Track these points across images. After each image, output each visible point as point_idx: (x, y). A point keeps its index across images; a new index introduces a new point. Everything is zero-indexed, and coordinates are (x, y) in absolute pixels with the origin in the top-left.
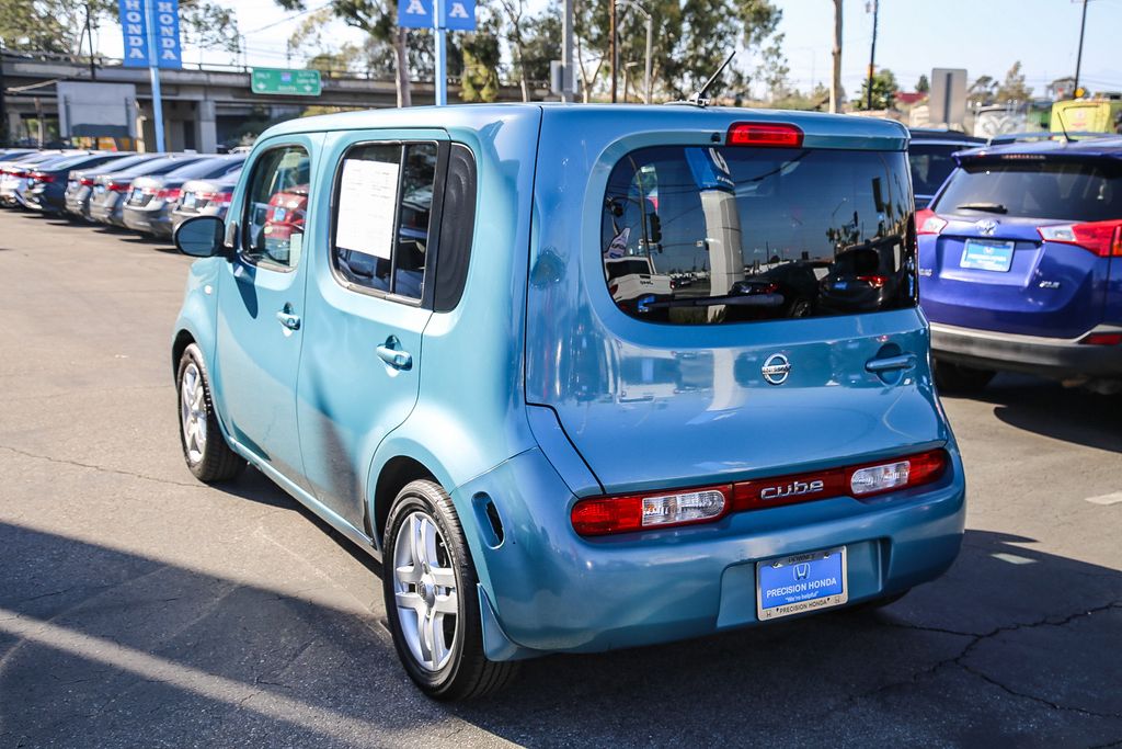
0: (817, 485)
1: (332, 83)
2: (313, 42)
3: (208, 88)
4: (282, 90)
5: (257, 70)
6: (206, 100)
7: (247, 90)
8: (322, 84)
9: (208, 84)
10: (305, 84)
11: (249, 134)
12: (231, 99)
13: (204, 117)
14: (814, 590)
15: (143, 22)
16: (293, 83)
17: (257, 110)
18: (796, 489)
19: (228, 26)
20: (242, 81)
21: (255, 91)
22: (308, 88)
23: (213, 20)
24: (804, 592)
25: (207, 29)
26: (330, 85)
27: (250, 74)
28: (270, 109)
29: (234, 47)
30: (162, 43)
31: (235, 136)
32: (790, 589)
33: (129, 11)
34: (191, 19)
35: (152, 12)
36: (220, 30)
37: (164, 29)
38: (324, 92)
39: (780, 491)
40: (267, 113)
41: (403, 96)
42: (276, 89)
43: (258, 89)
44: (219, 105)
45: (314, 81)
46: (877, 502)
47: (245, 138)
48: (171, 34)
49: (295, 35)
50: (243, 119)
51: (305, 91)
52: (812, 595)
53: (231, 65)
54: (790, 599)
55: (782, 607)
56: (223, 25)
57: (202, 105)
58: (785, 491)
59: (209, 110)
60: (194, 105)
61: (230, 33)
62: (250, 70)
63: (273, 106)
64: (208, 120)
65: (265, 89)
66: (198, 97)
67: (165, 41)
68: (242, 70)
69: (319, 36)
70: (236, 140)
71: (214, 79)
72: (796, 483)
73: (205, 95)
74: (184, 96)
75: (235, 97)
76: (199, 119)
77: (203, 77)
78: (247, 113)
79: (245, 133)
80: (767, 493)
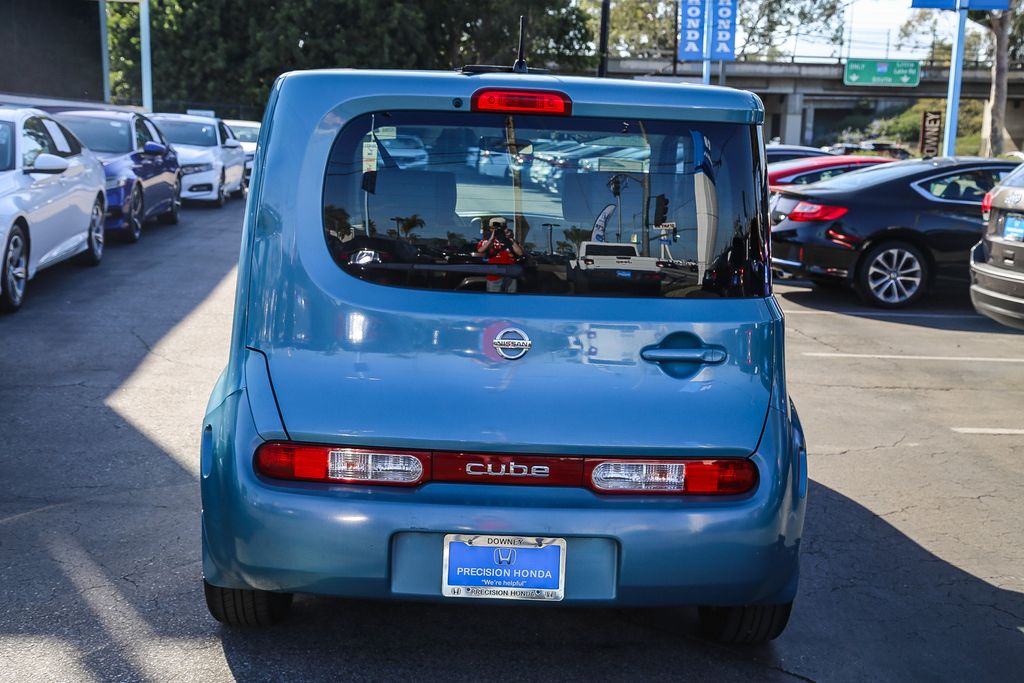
0: (541, 470)
1: (934, 73)
2: (927, 29)
3: (798, 81)
4: (876, 81)
5: (852, 61)
6: (795, 93)
7: (838, 82)
8: (922, 75)
9: (800, 77)
10: (903, 75)
11: (850, 128)
12: (820, 91)
13: (790, 110)
14: (521, 579)
15: (702, 17)
16: (890, 74)
17: (862, 103)
18: (512, 469)
19: (834, 17)
20: (834, 72)
21: (846, 82)
22: (905, 79)
23: (819, 11)
24: (512, 578)
25: (811, 20)
26: (930, 75)
27: (843, 66)
28: (876, 102)
29: (837, 39)
30: (717, 36)
31: (834, 131)
32: (487, 572)
33: (691, 6)
34: (797, 12)
35: (711, 5)
36: (825, 21)
37: (721, 22)
38: (922, 83)
39: (489, 467)
40: (872, 106)
41: (998, 86)
42: (871, 81)
43: (851, 81)
44: (808, 98)
45: (913, 72)
47: (844, 132)
48: (727, 27)
49: (909, 23)
50: (847, 112)
51: (901, 82)
52: (512, 583)
53: (832, 57)
56: (829, 16)
57: (790, 99)
58: (496, 469)
59: (796, 103)
60: (783, 98)
61: (834, 22)
62: (844, 61)
63: (880, 99)
64: (794, 113)
65: (857, 81)
66: (788, 90)
67: (721, 34)
68: (836, 61)
69: (935, 23)
70: (835, 134)
71: (805, 72)
72: (512, 463)
73: (795, 88)
74: (773, 90)
75: (825, 89)
76: (786, 112)
77: (795, 70)
78: (851, 106)
79: (845, 127)
80: (473, 469)
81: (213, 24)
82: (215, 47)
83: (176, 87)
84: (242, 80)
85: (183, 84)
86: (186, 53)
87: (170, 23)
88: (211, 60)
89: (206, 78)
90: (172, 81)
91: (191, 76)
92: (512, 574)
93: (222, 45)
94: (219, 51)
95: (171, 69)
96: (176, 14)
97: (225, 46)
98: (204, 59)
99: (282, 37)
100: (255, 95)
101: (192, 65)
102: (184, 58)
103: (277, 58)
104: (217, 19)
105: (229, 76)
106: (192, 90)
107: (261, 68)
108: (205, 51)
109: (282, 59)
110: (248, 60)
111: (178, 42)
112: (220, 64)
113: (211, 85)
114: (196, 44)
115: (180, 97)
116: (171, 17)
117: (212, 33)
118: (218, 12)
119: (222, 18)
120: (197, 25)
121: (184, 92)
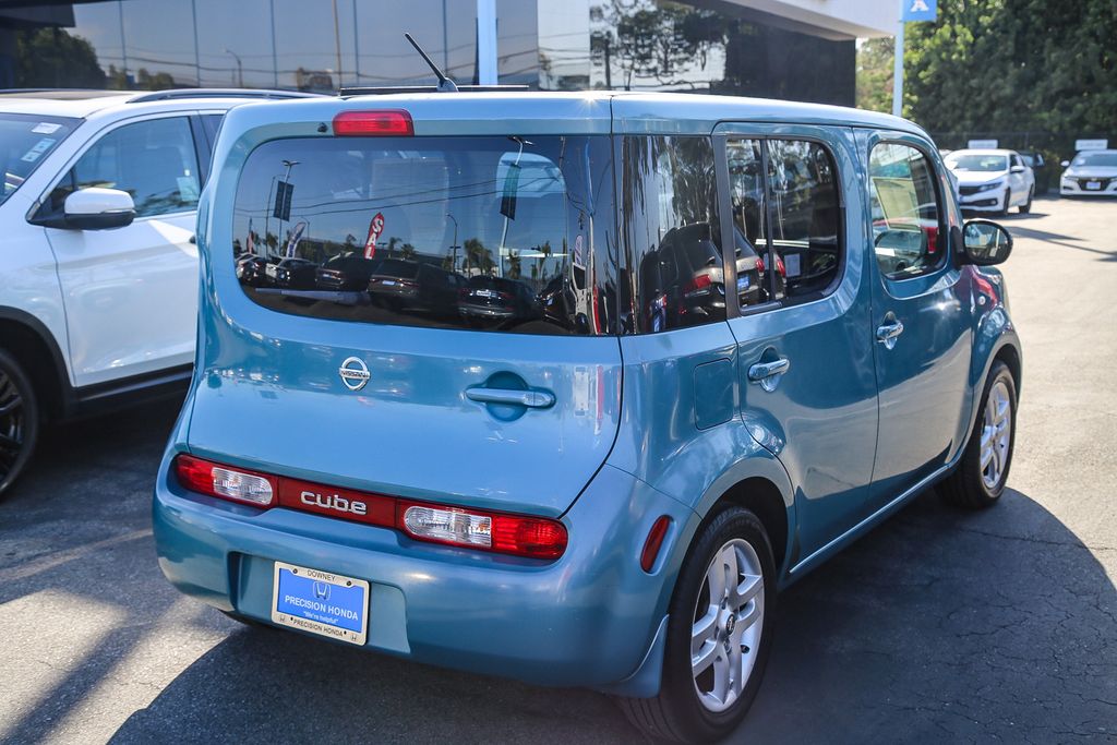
14: (334, 616)
18: (336, 502)
24: (326, 614)
32: (309, 604)
39: (319, 498)
46: (431, 550)
52: (330, 620)
54: (308, 614)
55: (298, 618)
72: (336, 496)
80: (307, 498)
81: (1006, 50)
82: (1005, 74)
83: (962, 118)
84: (1030, 106)
85: (968, 114)
86: (974, 82)
87: (960, 54)
88: (997, 88)
89: (992, 107)
90: (958, 112)
91: (977, 106)
92: (327, 610)
93: (1012, 70)
94: (1008, 77)
95: (957, 101)
96: (967, 44)
97: (1016, 70)
98: (992, 87)
99: (1079, 55)
100: (1043, 120)
101: (979, 94)
102: (971, 87)
103: (1073, 79)
104: (1010, 43)
105: (1017, 103)
106: (977, 120)
107: (1053, 91)
108: (994, 78)
109: (1078, 79)
110: (1039, 83)
111: (967, 71)
112: (1008, 91)
113: (997, 114)
114: (986, 72)
115: (964, 128)
116: (961, 47)
117: (1004, 59)
118: (1013, 35)
119: (1017, 41)
120: (989, 52)
121: (968, 123)
